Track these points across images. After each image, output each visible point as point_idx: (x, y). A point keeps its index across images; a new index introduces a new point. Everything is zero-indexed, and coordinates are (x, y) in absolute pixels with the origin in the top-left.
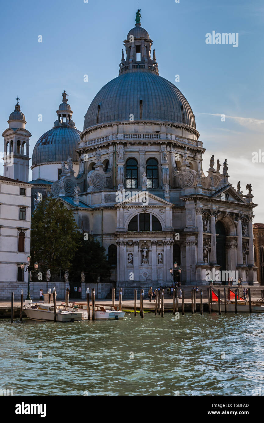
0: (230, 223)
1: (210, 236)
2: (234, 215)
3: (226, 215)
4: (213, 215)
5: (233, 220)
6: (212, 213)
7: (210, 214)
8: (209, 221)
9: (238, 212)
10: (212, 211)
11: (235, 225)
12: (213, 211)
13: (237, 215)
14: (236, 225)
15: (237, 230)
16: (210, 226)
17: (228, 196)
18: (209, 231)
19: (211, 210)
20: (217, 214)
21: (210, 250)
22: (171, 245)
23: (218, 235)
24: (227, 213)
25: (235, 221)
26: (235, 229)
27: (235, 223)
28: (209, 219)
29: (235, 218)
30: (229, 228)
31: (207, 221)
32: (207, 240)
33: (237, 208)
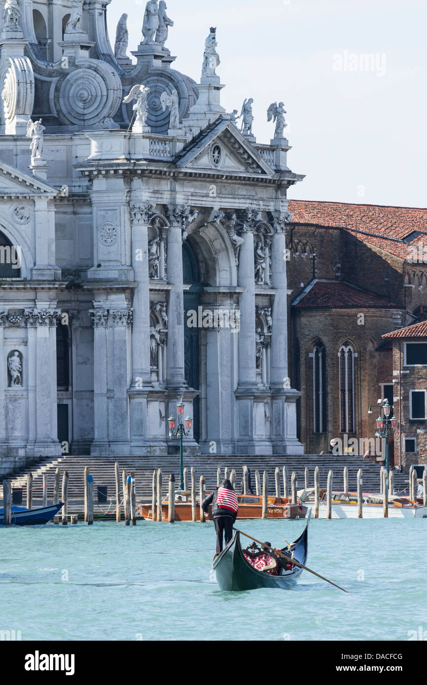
0: (218, 244)
1: (167, 292)
2: (234, 216)
3: (211, 219)
4: (175, 224)
5: (228, 233)
6: (172, 218)
7: (168, 218)
8: (162, 244)
9: (243, 206)
10: (174, 211)
11: (235, 249)
12: (177, 211)
13: (241, 214)
14: (238, 250)
15: (238, 266)
16: (166, 260)
17: (219, 153)
18: (163, 274)
19: (170, 208)
20: (187, 218)
21: (164, 341)
22: (51, 323)
23: (187, 287)
24: (213, 214)
25: (235, 237)
26: (234, 263)
27: (233, 243)
28: (164, 236)
29: (237, 224)
30: (215, 261)
31: (159, 245)
32: (158, 307)
33: (243, 191)
